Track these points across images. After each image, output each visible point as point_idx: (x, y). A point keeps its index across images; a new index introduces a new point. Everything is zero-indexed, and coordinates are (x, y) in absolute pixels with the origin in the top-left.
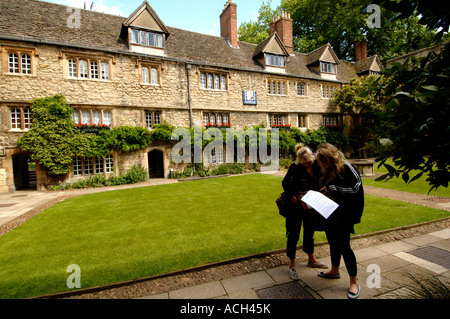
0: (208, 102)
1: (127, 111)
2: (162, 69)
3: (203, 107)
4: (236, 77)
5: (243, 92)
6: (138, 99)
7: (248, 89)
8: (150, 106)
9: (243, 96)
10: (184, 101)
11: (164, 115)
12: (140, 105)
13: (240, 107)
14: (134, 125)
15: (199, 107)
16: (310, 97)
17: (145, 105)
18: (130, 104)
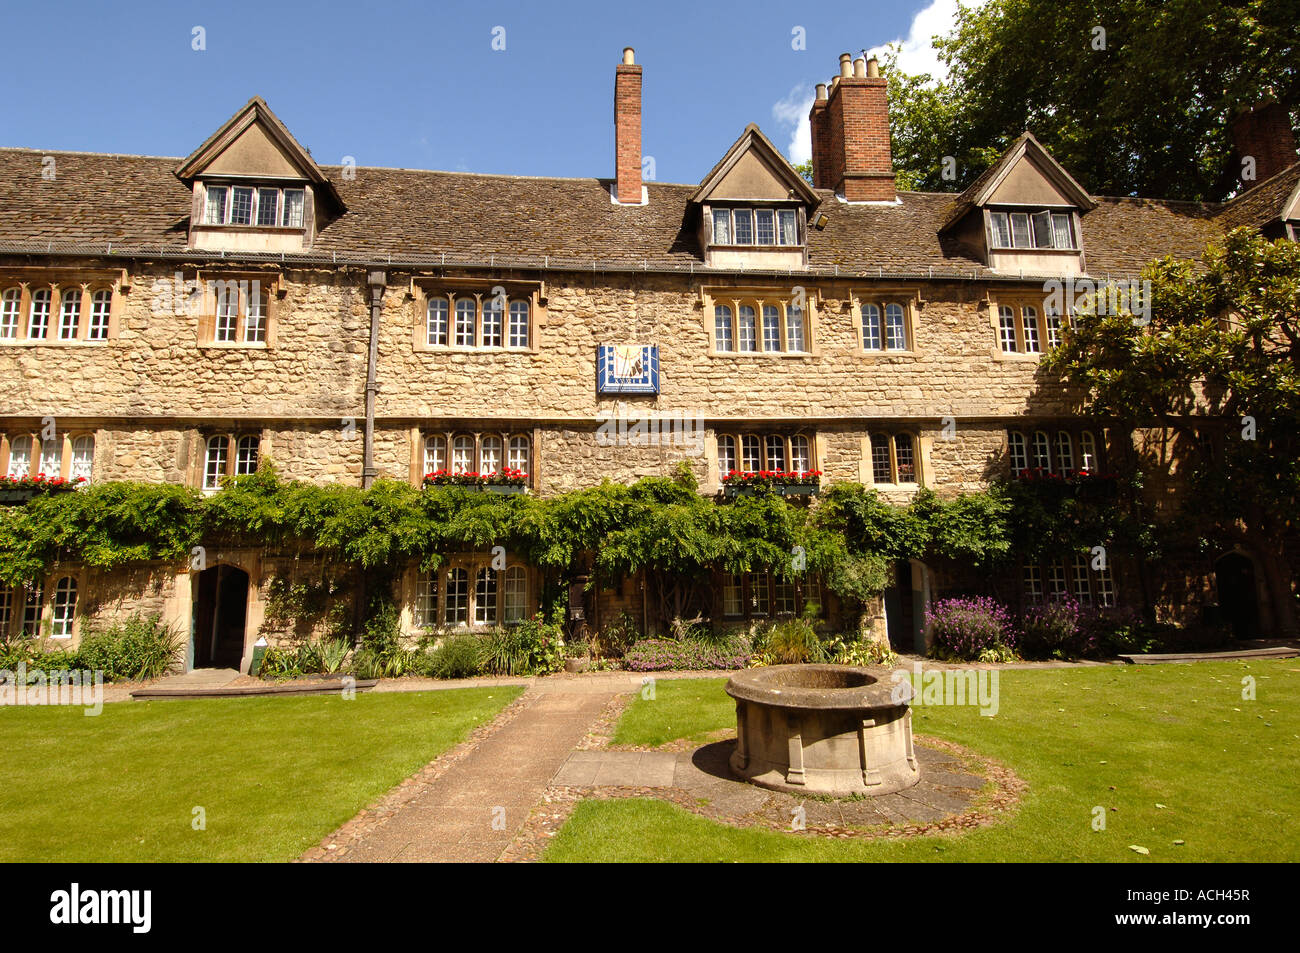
0: (448, 392)
1: (142, 435)
2: (281, 295)
3: (425, 412)
4: (573, 297)
5: (599, 350)
6: (185, 394)
7: (623, 338)
8: (223, 414)
9: (599, 364)
10: (351, 392)
11: (267, 445)
12: (188, 412)
13: (582, 407)
14: (158, 477)
15: (408, 414)
16: (930, 354)
17: (205, 413)
18: (157, 412)
